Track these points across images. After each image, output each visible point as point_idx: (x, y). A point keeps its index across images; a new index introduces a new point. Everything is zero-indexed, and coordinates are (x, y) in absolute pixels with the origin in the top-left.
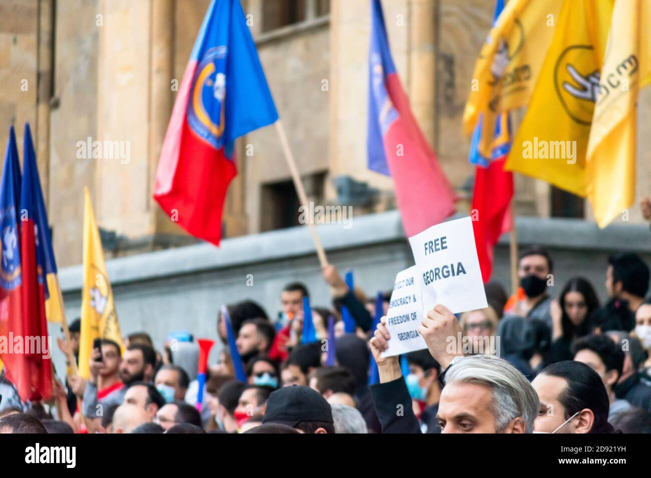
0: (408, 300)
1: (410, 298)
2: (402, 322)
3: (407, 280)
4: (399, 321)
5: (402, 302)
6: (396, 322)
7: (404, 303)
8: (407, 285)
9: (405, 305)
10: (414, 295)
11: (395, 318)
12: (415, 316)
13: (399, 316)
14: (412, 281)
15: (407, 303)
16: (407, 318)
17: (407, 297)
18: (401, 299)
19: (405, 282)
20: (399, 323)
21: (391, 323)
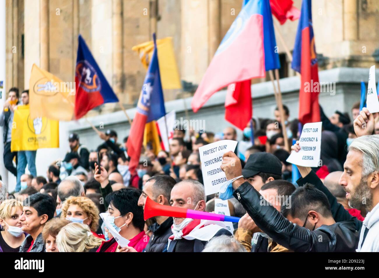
0: (313, 139)
1: (314, 139)
2: (308, 150)
3: (314, 129)
4: (307, 149)
5: (310, 140)
6: (306, 149)
7: (311, 140)
8: (313, 132)
9: (311, 142)
10: (317, 138)
11: (305, 147)
12: (315, 149)
13: (307, 146)
14: (317, 130)
15: (312, 141)
16: (311, 148)
17: (312, 138)
18: (309, 138)
19: (312, 130)
20: (307, 150)
21: (303, 149)
